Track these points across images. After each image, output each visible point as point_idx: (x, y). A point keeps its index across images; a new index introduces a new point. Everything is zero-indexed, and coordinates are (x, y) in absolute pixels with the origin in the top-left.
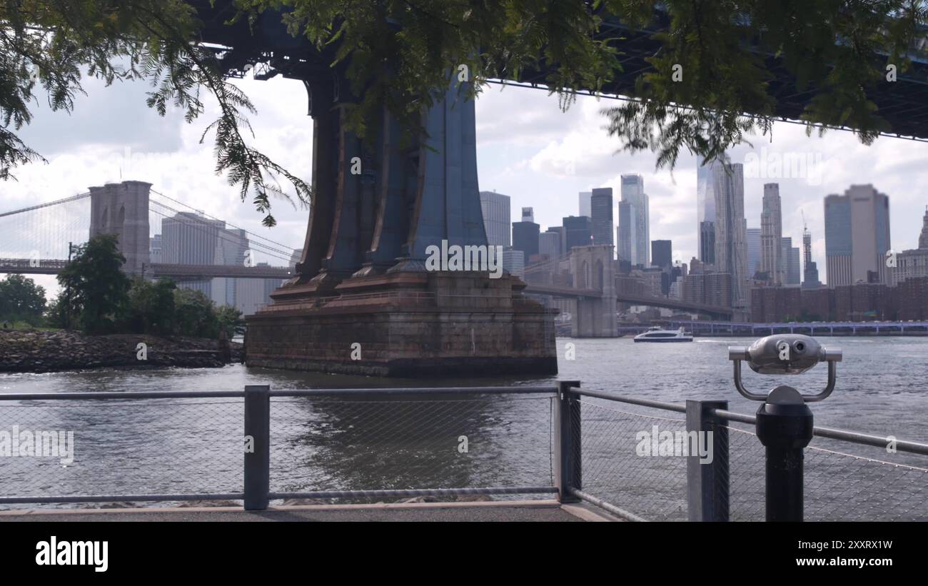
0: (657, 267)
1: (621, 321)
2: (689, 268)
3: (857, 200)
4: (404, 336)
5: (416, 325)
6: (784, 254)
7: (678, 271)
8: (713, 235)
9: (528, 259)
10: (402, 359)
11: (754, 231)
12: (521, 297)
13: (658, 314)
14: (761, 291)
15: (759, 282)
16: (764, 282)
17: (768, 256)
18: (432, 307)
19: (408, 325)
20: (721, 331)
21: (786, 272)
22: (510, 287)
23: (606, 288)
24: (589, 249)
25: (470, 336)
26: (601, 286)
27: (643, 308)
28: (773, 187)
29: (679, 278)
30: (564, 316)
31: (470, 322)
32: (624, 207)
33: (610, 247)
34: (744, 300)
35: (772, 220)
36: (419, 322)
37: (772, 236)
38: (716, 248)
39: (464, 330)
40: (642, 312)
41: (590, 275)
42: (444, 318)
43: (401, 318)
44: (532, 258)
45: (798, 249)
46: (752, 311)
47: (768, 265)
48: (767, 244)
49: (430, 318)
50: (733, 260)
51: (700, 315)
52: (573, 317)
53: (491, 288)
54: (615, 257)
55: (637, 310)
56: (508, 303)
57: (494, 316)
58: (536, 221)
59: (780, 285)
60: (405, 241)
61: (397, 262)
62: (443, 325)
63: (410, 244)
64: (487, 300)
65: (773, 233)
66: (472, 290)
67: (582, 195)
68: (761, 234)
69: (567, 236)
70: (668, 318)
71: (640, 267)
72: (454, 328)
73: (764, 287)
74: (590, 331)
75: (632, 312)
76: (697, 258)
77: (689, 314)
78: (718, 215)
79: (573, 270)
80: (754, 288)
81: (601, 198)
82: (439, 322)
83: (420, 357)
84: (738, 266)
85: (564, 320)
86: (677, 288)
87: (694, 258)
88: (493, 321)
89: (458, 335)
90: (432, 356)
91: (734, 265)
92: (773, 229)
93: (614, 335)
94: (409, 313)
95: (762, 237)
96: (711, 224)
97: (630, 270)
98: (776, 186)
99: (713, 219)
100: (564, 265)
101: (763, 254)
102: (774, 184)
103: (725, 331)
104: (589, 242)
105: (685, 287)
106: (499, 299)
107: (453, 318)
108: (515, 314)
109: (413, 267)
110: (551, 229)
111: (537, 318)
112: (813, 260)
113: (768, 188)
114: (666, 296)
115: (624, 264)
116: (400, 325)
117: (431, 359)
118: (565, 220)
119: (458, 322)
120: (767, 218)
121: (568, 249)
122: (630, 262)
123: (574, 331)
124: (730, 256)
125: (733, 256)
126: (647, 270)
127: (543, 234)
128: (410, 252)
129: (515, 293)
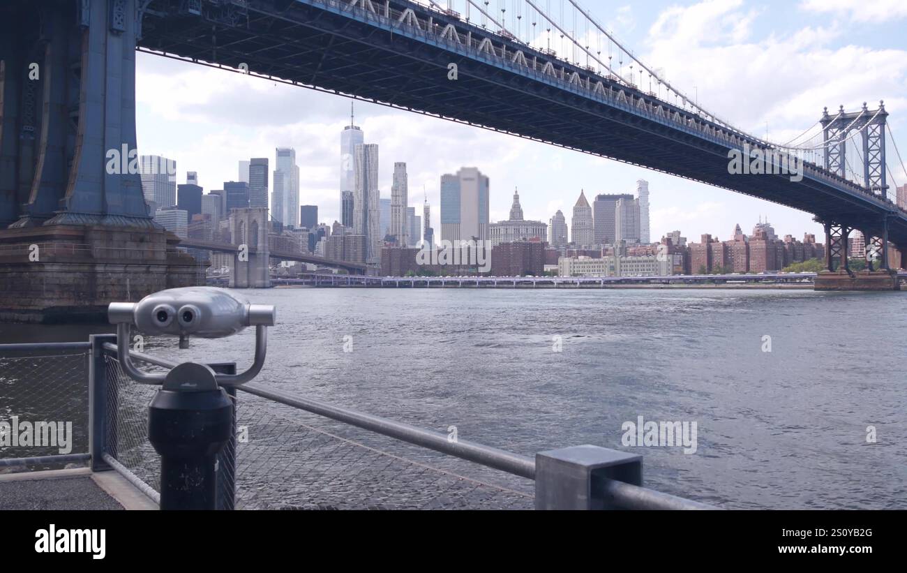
0: (305, 228)
1: (272, 273)
2: (331, 231)
3: (466, 179)
4: (59, 285)
5: (71, 275)
6: (409, 222)
7: (322, 232)
8: (352, 203)
9: (191, 218)
10: (57, 307)
11: (386, 201)
12: (175, 251)
13: (304, 269)
14: (390, 251)
15: (388, 243)
16: (392, 243)
17: (396, 222)
18: (89, 259)
19: (63, 275)
20: (357, 283)
21: (410, 236)
22: (166, 241)
23: (260, 245)
24: (246, 211)
25: (125, 286)
26: (256, 244)
27: (292, 263)
28: (402, 165)
29: (323, 238)
30: (223, 269)
31: (126, 272)
32: (278, 175)
33: (264, 210)
34: (375, 257)
35: (399, 193)
36: (75, 272)
37: (399, 206)
38: (355, 213)
39: (119, 280)
40: (291, 267)
41: (247, 233)
42: (99, 269)
43: (56, 268)
44: (195, 217)
45: (420, 217)
46: (382, 267)
47: (396, 230)
48: (396, 212)
49: (86, 268)
50: (368, 225)
51: (340, 270)
52: (230, 270)
53: (147, 242)
54: (270, 219)
55: (287, 264)
56: (163, 256)
57: (149, 267)
58: (199, 184)
59: (404, 246)
60: (63, 195)
61: (55, 215)
62: (99, 276)
63: (67, 198)
64: (143, 253)
65: (401, 204)
66: (129, 243)
67: (241, 163)
68: (391, 203)
69: (227, 199)
70: (313, 272)
71: (291, 228)
72: (110, 278)
73: (392, 247)
74: (245, 282)
75: (282, 266)
76: (339, 222)
77: (330, 269)
78: (357, 186)
79: (232, 229)
80: (384, 248)
81: (259, 166)
82: (95, 273)
83: (76, 305)
84: (372, 230)
85: (222, 272)
86: (321, 246)
87: (336, 222)
88: (148, 272)
89: (113, 285)
90: (87, 304)
91: (368, 228)
92: (400, 200)
93: (266, 286)
94: (64, 263)
95: (392, 206)
96: (351, 193)
97: (281, 230)
98: (405, 165)
99: (353, 189)
100: (224, 224)
101: (392, 220)
102: (402, 163)
103: (359, 283)
104: (247, 204)
105: (327, 245)
106: (154, 252)
107: (108, 269)
108: (169, 266)
109: (70, 220)
110: (213, 192)
111: (190, 270)
112: (431, 226)
113: (397, 165)
114: (311, 253)
115: (277, 226)
116: (55, 275)
117: (87, 306)
118: (226, 184)
119: (113, 272)
120: (396, 190)
121: (228, 210)
122: (282, 224)
123: (232, 282)
124: (365, 221)
125: (368, 221)
126: (297, 231)
127: (206, 196)
128: (67, 205)
129: (170, 247)
